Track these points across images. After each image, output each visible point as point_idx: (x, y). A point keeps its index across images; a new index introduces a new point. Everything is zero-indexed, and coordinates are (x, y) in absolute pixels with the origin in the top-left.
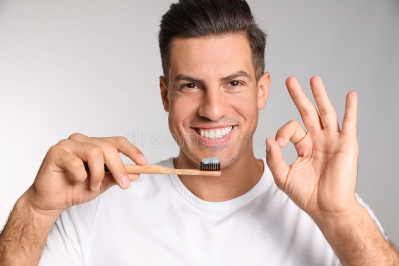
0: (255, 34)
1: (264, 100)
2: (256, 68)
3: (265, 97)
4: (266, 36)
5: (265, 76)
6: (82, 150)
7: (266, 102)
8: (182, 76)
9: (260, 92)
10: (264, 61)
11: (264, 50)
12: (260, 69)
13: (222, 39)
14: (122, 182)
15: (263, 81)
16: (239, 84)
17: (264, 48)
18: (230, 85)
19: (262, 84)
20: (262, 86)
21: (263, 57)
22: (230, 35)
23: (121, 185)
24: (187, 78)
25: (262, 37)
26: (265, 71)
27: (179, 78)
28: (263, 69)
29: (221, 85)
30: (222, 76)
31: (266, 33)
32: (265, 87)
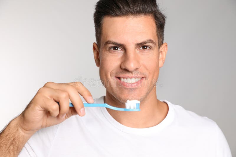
0: (158, 16)
1: (163, 61)
2: (159, 39)
3: (163, 59)
4: (166, 17)
5: (164, 46)
6: (56, 94)
7: (163, 63)
8: (110, 41)
9: (161, 55)
10: (163, 34)
11: (164, 27)
12: (161, 40)
13: (138, 18)
14: (80, 112)
15: (162, 48)
16: (148, 48)
17: (164, 25)
18: (141, 48)
19: (162, 51)
20: (161, 52)
21: (163, 31)
22: (142, 15)
23: (80, 114)
24: (114, 43)
25: (163, 18)
26: (164, 42)
27: (108, 43)
28: (163, 40)
29: (136, 48)
30: (137, 43)
31: (166, 16)
32: (164, 53)
